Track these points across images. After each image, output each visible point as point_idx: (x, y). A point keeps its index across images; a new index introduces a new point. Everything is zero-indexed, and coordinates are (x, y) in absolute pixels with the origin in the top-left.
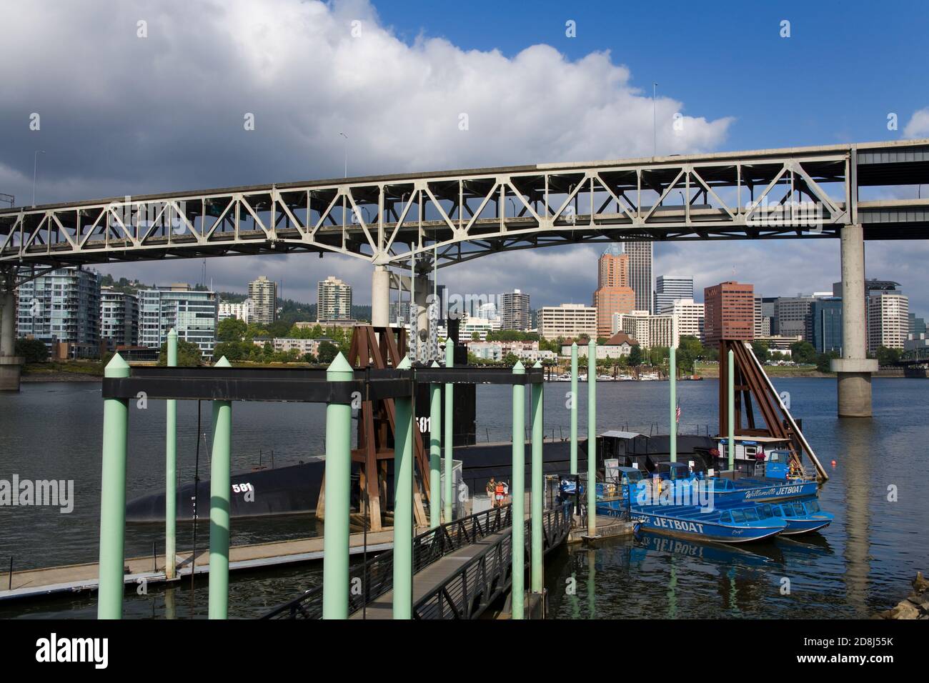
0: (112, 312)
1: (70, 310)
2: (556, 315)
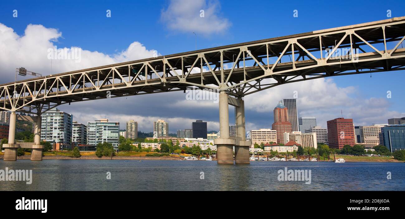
0: (76, 131)
1: (60, 130)
2: (258, 134)
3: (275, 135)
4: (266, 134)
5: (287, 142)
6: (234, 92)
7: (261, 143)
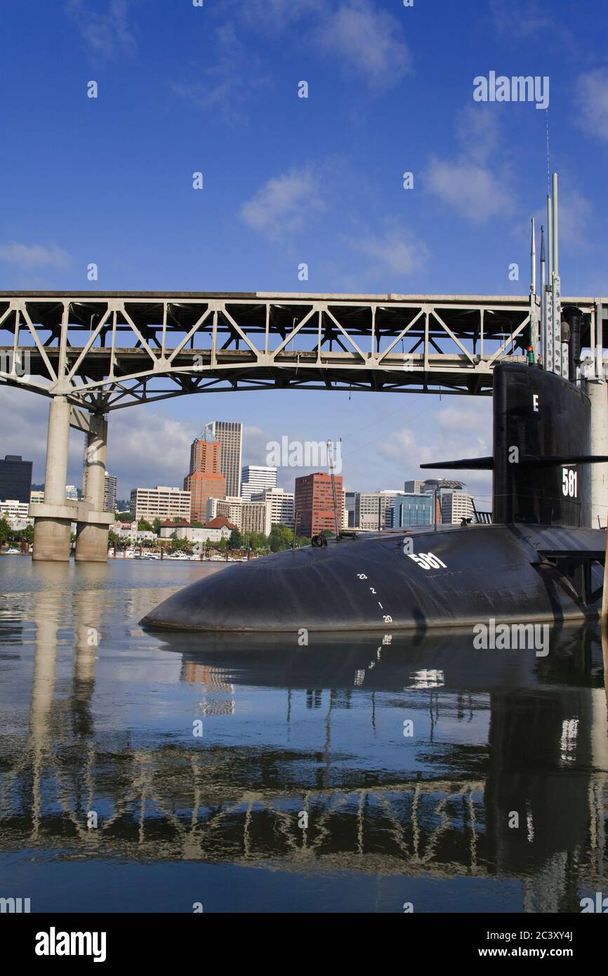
2: (150, 497)
3: (188, 503)
4: (168, 498)
5: (211, 519)
6: (88, 399)
7: (154, 519)
